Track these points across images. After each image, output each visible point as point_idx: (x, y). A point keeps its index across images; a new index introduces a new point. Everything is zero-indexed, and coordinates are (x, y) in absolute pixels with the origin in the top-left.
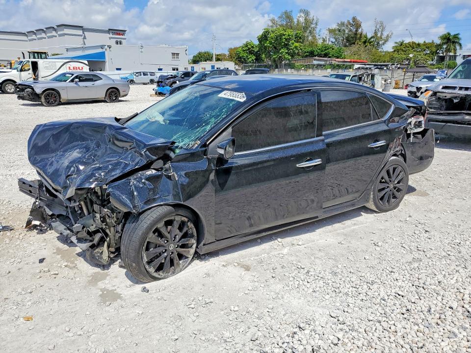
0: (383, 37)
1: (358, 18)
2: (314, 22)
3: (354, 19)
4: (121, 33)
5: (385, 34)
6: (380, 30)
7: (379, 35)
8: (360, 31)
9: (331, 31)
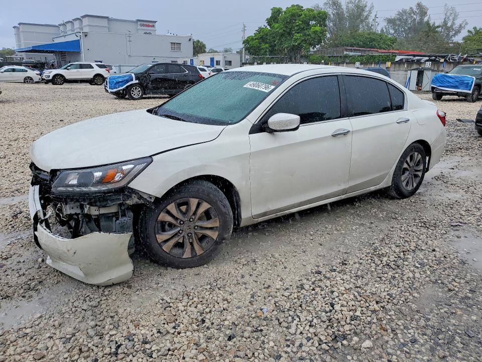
0: (454, 27)
1: (424, 4)
2: (367, 9)
3: (419, 5)
4: (151, 24)
5: (458, 23)
6: (451, 18)
7: (449, 24)
8: (426, 19)
9: (390, 21)
